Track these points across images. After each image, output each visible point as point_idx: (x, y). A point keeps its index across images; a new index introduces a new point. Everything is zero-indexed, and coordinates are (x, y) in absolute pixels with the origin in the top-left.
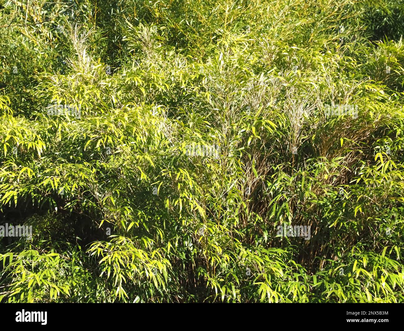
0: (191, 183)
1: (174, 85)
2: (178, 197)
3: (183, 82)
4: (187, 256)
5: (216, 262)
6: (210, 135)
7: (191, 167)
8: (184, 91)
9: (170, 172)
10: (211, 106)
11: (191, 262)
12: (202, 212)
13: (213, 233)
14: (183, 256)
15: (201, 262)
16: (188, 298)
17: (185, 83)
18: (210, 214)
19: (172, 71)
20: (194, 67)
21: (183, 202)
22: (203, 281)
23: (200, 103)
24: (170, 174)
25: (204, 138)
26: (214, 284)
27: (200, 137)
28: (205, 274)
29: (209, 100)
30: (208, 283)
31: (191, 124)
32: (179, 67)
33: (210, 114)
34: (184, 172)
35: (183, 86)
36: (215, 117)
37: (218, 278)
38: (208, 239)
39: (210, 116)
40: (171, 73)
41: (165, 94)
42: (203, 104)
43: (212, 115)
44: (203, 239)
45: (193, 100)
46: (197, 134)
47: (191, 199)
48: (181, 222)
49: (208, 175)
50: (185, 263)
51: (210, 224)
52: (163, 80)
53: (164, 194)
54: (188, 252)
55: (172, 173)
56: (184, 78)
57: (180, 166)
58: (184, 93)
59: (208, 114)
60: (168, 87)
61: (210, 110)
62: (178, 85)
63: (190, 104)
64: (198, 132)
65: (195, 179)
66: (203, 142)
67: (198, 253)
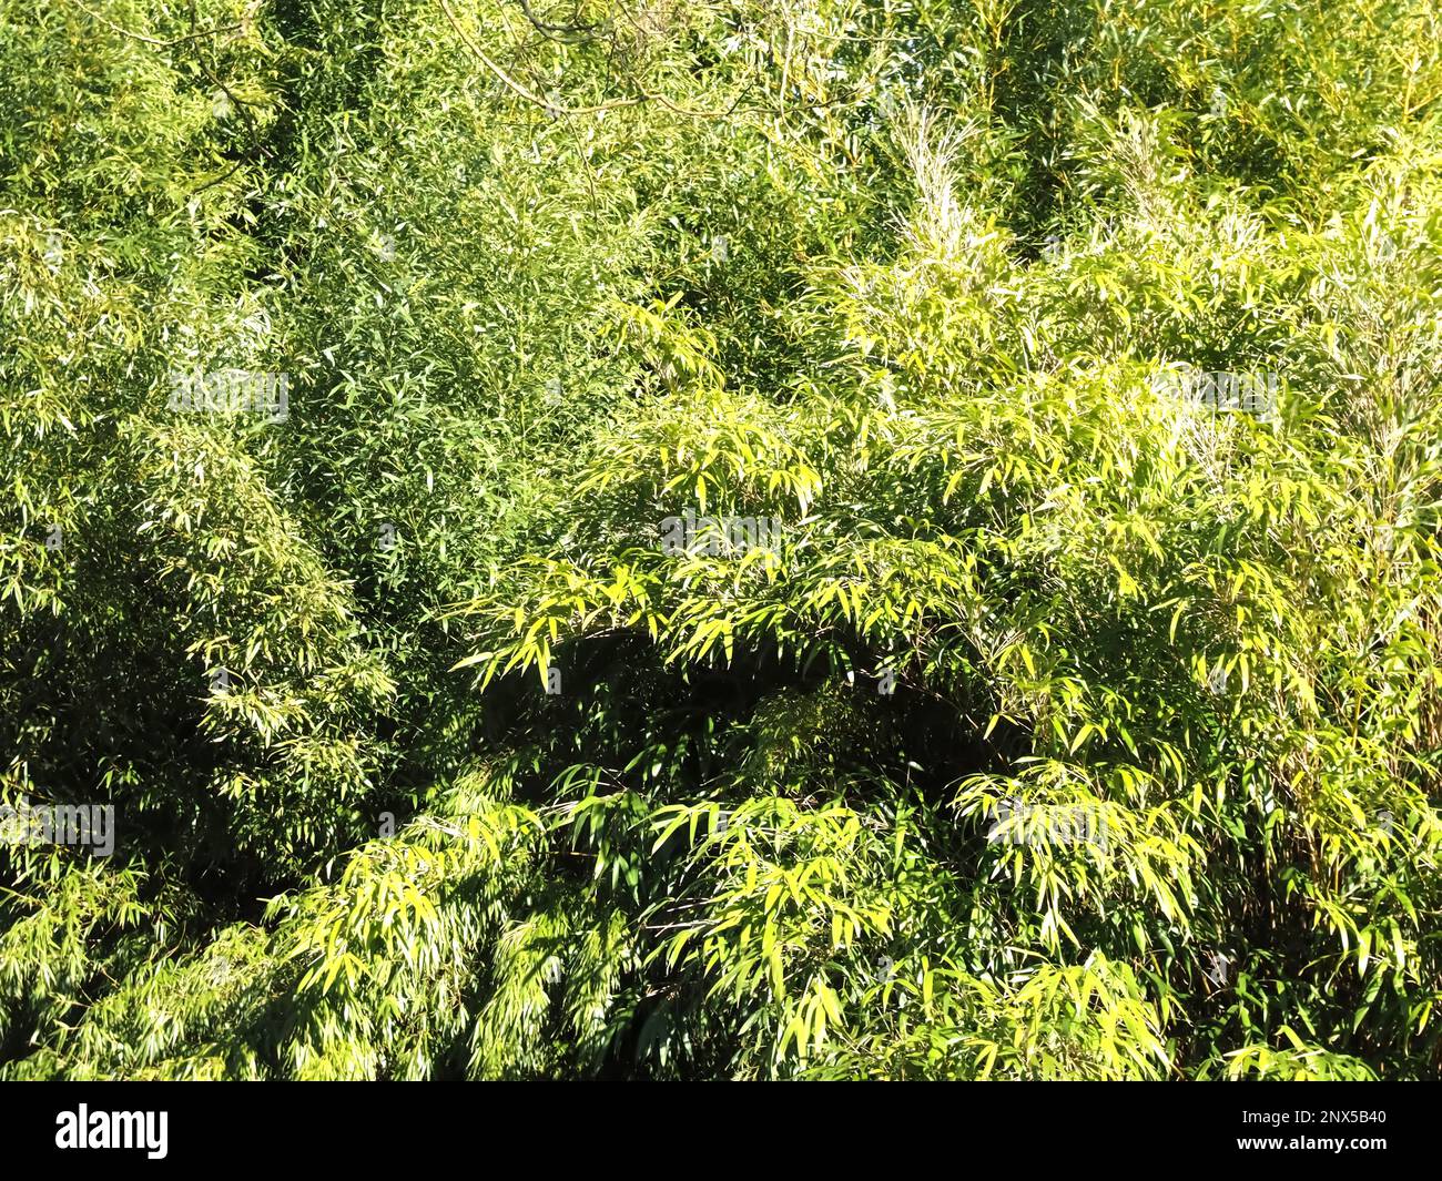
0: (1278, 608)
1: (1219, 300)
2: (1232, 650)
3: (1250, 291)
4: (1250, 830)
5: (1345, 848)
6: (1335, 454)
7: (1276, 558)
8: (1251, 318)
9: (1212, 571)
10: (1338, 366)
11: (1261, 850)
12: (1307, 695)
13: (1338, 762)
14: (1239, 831)
15: (1299, 854)
16: (1251, 959)
17: (1256, 294)
18: (1328, 700)
19: (1213, 256)
20: (1283, 243)
21: (1249, 661)
22: (1300, 911)
23: (1302, 358)
24: (1211, 578)
25: (1319, 467)
26: (1339, 920)
27: (1307, 463)
28: (1309, 887)
29: (1332, 349)
30: (1318, 915)
31: (1277, 424)
32: (1237, 245)
33: (1333, 389)
34: (1254, 571)
35: (1250, 304)
36: (1348, 402)
37: (1348, 901)
38: (1323, 780)
39: (1332, 398)
40: (1209, 264)
41: (1191, 329)
42: (1312, 360)
43: (1340, 395)
44: (1304, 781)
45: (1279, 349)
46: (1298, 454)
47: (1277, 653)
48: (1237, 725)
49: (1325, 581)
50: (1245, 853)
51: (1330, 735)
52: (1186, 284)
53: (1191, 641)
54: (1254, 818)
55: (1217, 576)
56: (1253, 279)
57: (1244, 554)
58: (1251, 327)
59: (1324, 390)
60: (1200, 305)
61: (1331, 381)
62: (1231, 306)
63: (1269, 358)
64: (1300, 449)
65: (1286, 596)
66: (1316, 479)
67: (1287, 822)
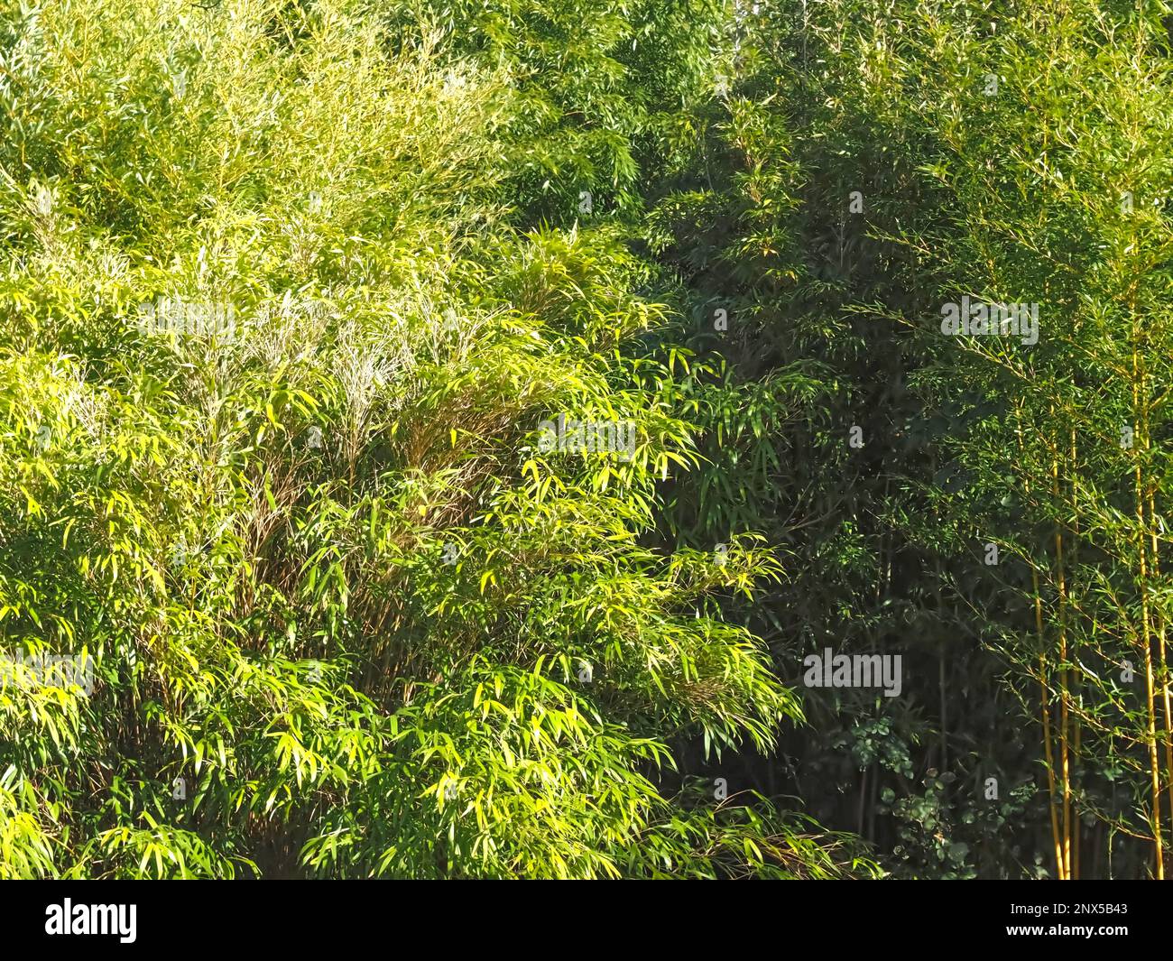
0: (137, 522)
1: (99, 311)
2: (108, 552)
3: (120, 305)
4: (121, 678)
5: (185, 689)
6: (177, 419)
7: (137, 490)
8: (121, 324)
9: (92, 498)
10: (178, 358)
11: (130, 691)
12: (159, 583)
13: (180, 628)
14: (114, 678)
15: (154, 690)
16: (122, 766)
17: (124, 308)
18: (174, 585)
19: (95, 282)
20: (143, 275)
21: (119, 559)
22: (156, 731)
23: (156, 352)
24: (92, 503)
25: (166, 427)
26: (181, 736)
27: (157, 423)
28: (161, 715)
29: (173, 345)
30: (167, 734)
31: (137, 396)
32: (112, 275)
33: (176, 374)
34: (120, 499)
35: (120, 314)
36: (186, 382)
37: (188, 723)
38: (170, 640)
39: (175, 379)
40: (93, 288)
41: (81, 333)
42: (162, 354)
43: (180, 377)
44: (158, 641)
45: (139, 346)
46: (151, 418)
47: (137, 554)
48: (112, 605)
49: (172, 506)
50: (118, 692)
51: (176, 610)
52: (76, 300)
53: (78, 547)
54: (124, 669)
55: (95, 501)
56: (122, 297)
57: (114, 486)
58: (121, 330)
59: (170, 375)
60: (86, 315)
61: (175, 368)
62: (108, 314)
63: (133, 352)
64: (153, 414)
65: (144, 514)
66: (164, 435)
67: (147, 671)
